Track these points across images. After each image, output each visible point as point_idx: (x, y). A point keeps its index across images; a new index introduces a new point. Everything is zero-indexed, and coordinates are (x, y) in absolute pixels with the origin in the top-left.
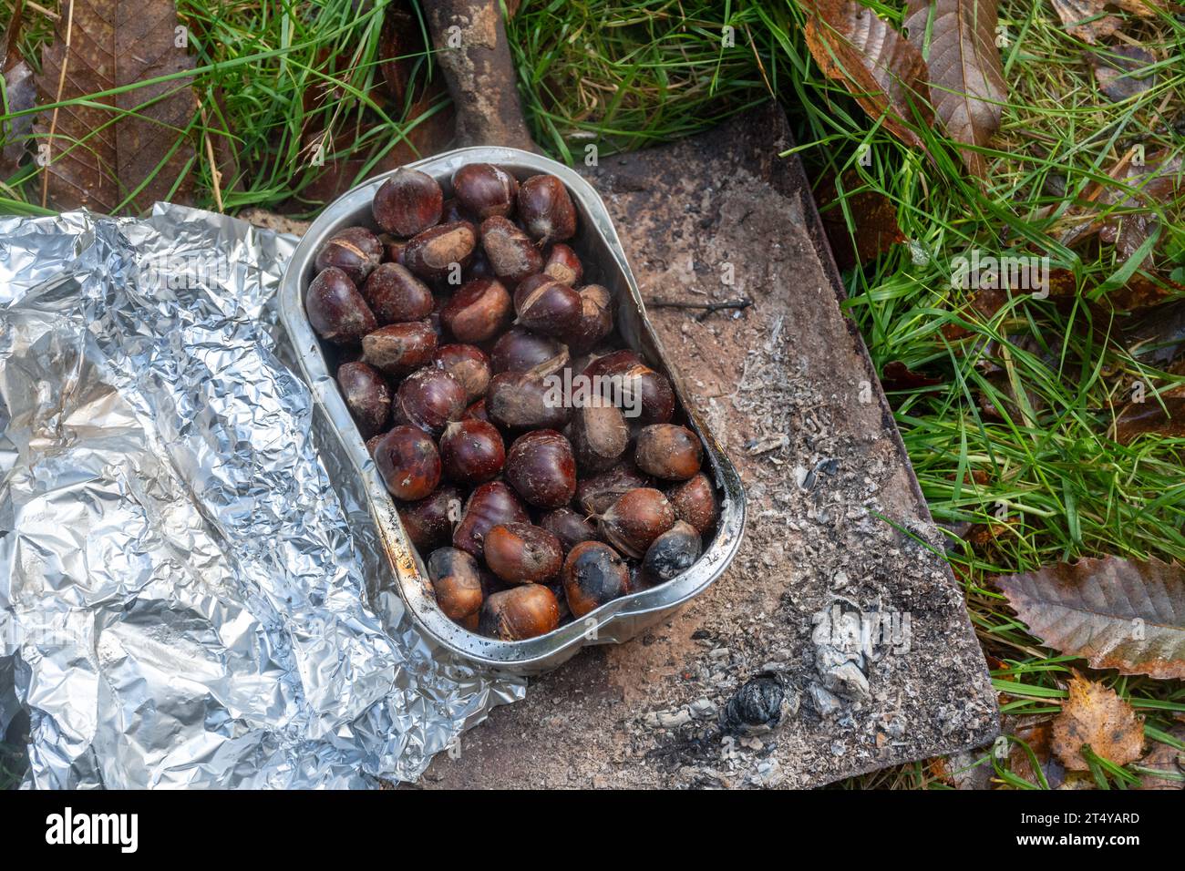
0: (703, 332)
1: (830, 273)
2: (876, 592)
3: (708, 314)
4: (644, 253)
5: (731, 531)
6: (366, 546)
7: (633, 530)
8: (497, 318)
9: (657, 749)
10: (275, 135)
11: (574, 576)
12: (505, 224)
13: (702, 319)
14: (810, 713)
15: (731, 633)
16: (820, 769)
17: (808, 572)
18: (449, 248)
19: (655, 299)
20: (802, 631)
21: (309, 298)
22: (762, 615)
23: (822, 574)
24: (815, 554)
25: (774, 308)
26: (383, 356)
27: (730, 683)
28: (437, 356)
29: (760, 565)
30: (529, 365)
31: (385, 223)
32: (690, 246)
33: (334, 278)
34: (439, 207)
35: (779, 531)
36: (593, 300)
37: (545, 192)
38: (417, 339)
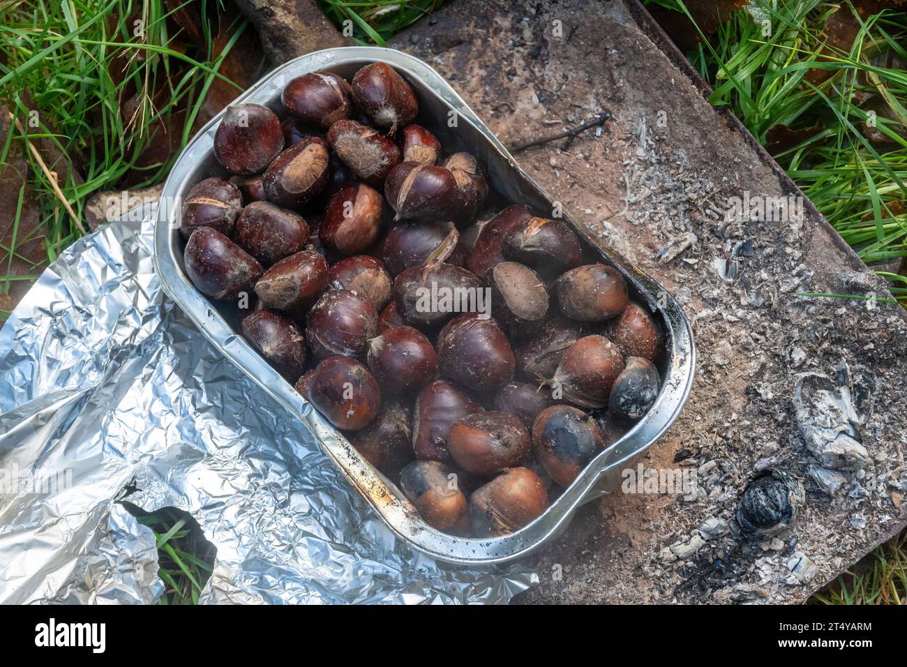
0: (572, 160)
1: (678, 62)
2: (838, 356)
3: (570, 141)
4: (486, 103)
5: (683, 350)
6: (329, 485)
7: (588, 383)
8: (376, 220)
9: (684, 583)
10: (94, 117)
11: (546, 447)
12: (350, 126)
13: (566, 148)
14: (818, 495)
15: (711, 444)
16: (848, 547)
17: (763, 359)
18: (305, 169)
19: (514, 144)
20: (780, 419)
21: (188, 266)
22: (734, 416)
23: (778, 356)
24: (762, 338)
25: (632, 113)
26: (281, 297)
27: (730, 494)
28: (332, 278)
29: (714, 368)
30: (424, 255)
31: (233, 165)
32: (528, 81)
33: (205, 238)
34: (279, 132)
35: (719, 328)
36: (461, 168)
37: (377, 81)
38: (308, 269)
